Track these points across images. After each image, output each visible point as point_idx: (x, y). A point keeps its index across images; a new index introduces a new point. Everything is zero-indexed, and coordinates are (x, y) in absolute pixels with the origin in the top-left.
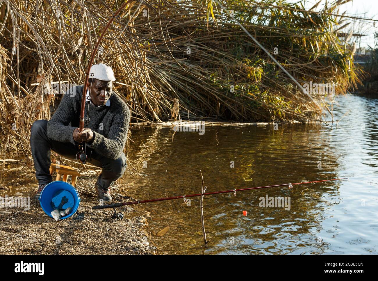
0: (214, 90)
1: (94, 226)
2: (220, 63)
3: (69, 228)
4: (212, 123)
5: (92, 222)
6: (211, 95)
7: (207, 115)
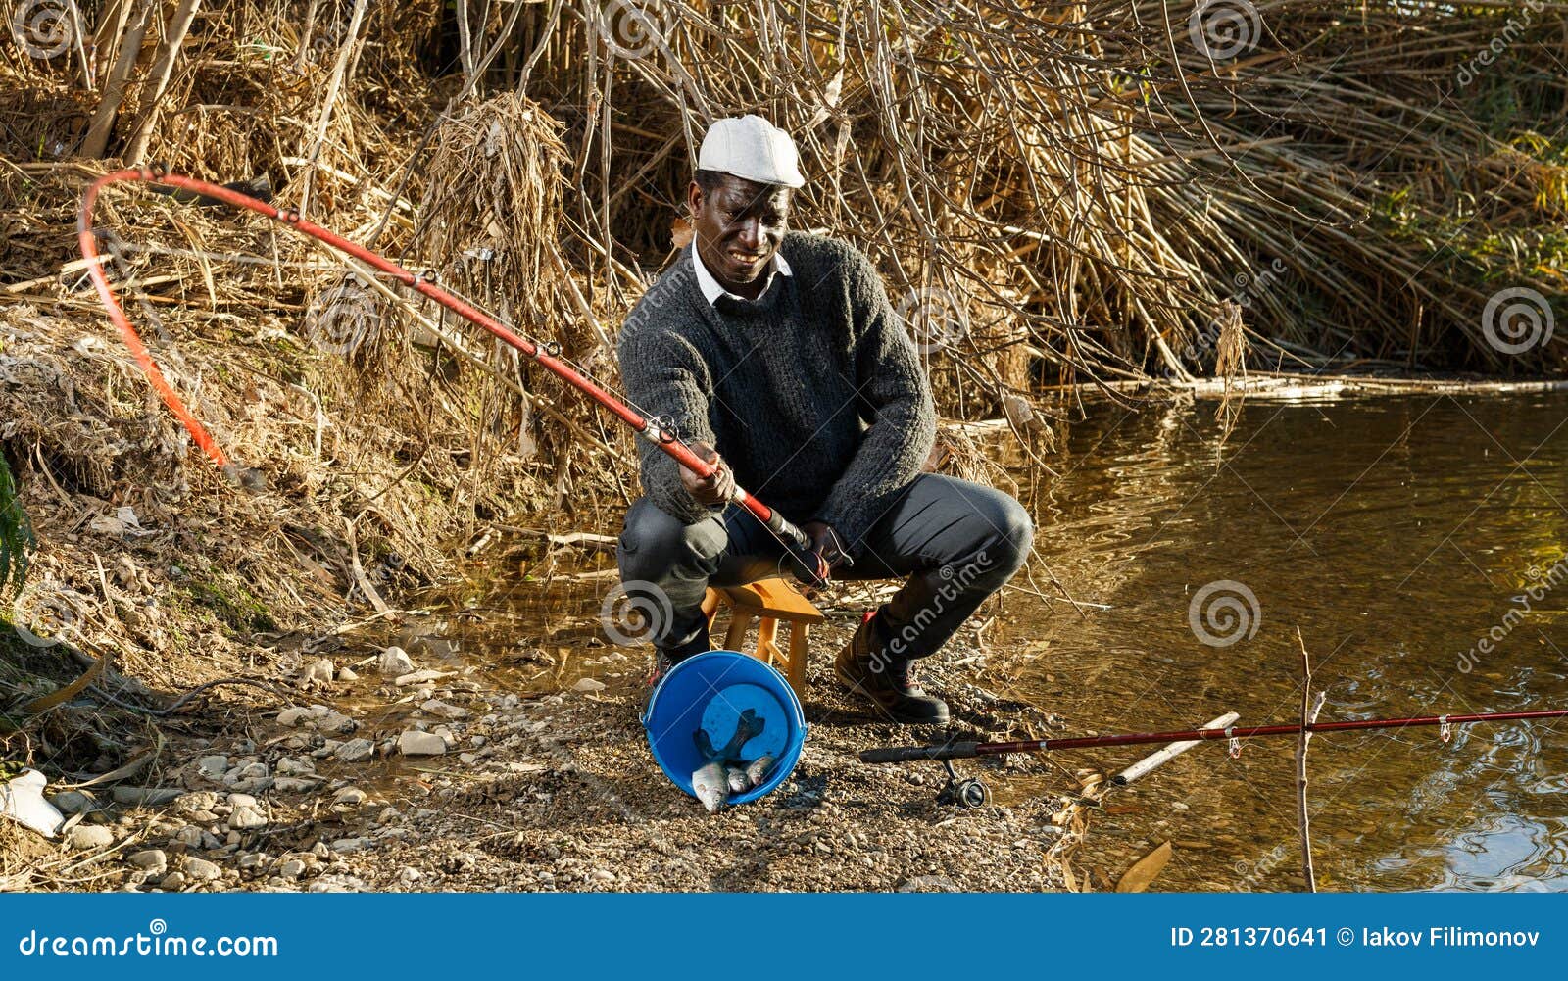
0: (1400, 255)
1: (854, 841)
2: (1426, 153)
3: (753, 846)
4: (1388, 384)
5: (851, 819)
6: (1390, 275)
7: (1369, 349)
